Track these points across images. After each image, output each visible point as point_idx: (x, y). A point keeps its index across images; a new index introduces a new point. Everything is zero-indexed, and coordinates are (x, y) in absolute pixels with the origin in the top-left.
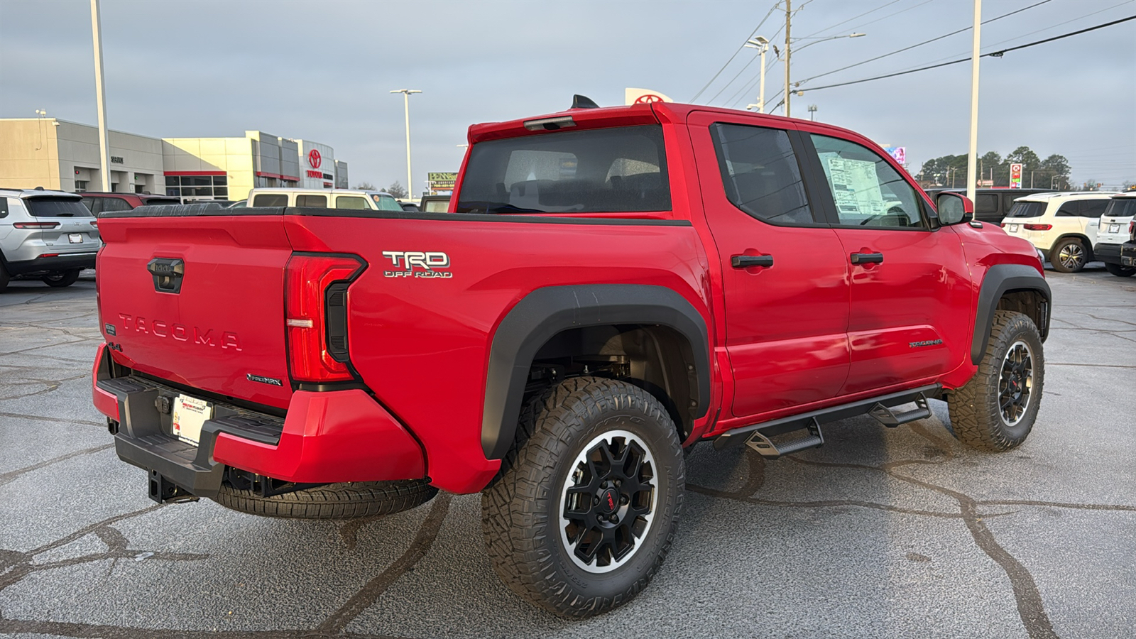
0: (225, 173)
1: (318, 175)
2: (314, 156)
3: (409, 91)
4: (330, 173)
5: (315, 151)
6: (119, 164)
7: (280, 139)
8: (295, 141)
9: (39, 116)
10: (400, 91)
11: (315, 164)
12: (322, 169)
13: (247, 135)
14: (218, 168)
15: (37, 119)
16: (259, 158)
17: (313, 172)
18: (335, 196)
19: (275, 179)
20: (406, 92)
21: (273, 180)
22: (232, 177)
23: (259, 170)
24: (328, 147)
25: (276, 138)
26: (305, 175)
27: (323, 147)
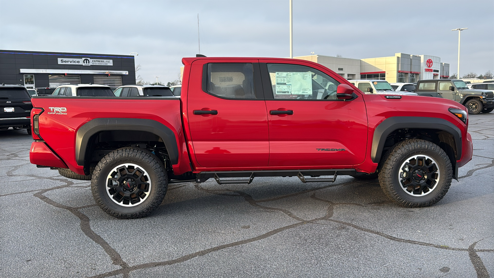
0: (385, 72)
1: (431, 70)
2: (429, 62)
3: (461, 29)
4: (437, 69)
5: (430, 59)
6: (341, 71)
7: (411, 55)
8: (419, 56)
9: (312, 54)
10: (456, 29)
11: (430, 66)
12: (433, 68)
13: (395, 55)
14: (382, 70)
15: (311, 56)
16: (400, 65)
17: (428, 69)
18: (358, 83)
19: (408, 73)
20: (459, 29)
21: (407, 74)
22: (387, 74)
23: (400, 70)
24: (437, 57)
25: (410, 55)
26: (424, 71)
27: (434, 57)
